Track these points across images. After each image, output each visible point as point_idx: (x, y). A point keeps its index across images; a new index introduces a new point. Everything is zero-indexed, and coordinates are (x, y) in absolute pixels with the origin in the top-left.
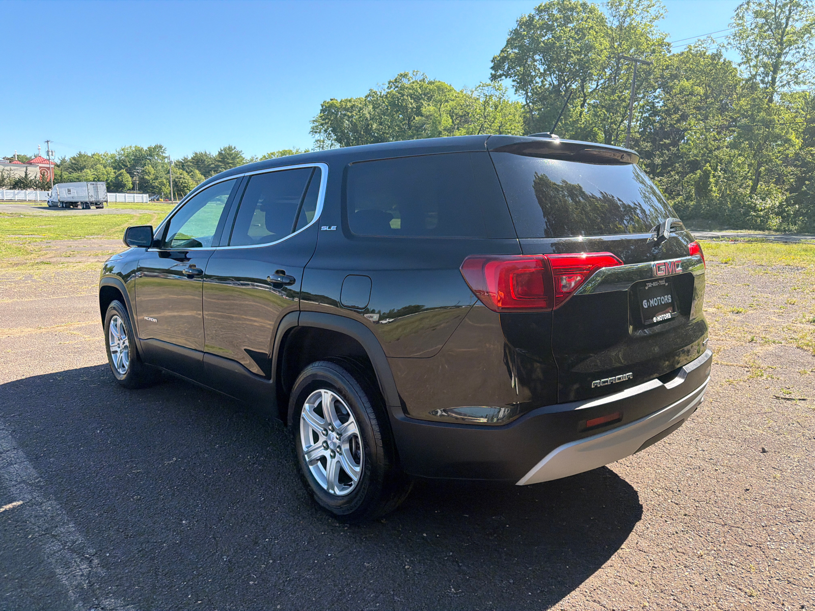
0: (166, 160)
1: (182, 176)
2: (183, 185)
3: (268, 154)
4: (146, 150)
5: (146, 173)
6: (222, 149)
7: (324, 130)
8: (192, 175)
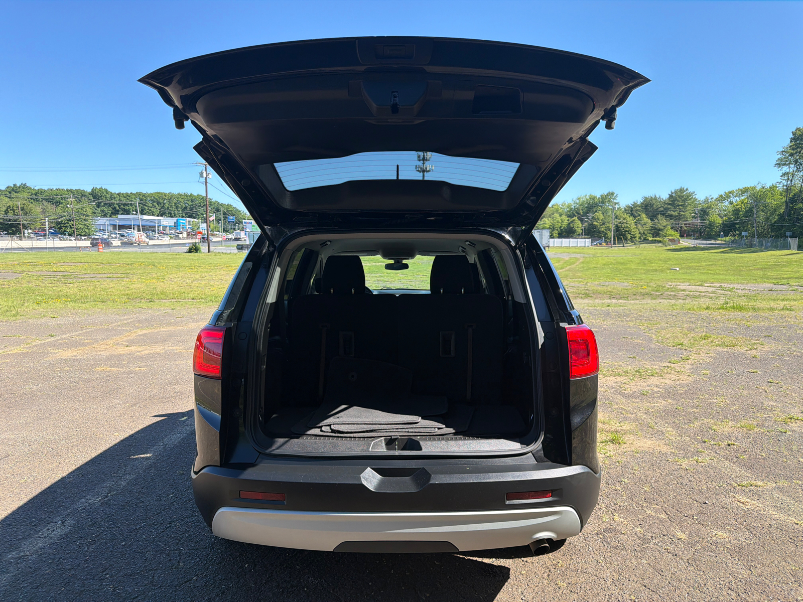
0: (617, 206)
1: (625, 221)
2: (625, 229)
3: (725, 193)
4: (599, 198)
5: (596, 219)
6: (673, 191)
7: (795, 161)
8: (639, 219)
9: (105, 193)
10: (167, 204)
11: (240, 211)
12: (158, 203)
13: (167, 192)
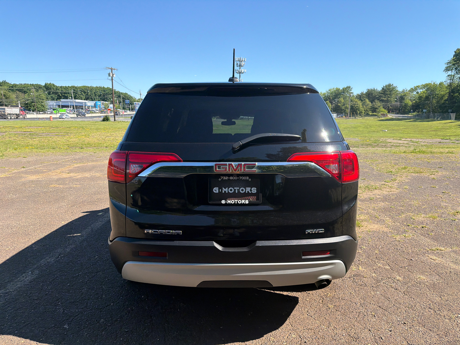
0: (352, 94)
1: (356, 103)
2: (356, 108)
3: (414, 87)
4: (342, 90)
5: (339, 102)
6: (384, 86)
7: (455, 68)
8: (364, 102)
9: (53, 87)
10: (89, 93)
11: (132, 97)
12: (85, 92)
13: (90, 86)
